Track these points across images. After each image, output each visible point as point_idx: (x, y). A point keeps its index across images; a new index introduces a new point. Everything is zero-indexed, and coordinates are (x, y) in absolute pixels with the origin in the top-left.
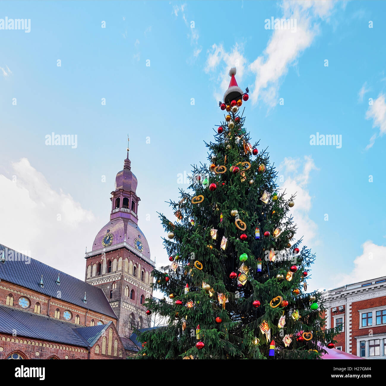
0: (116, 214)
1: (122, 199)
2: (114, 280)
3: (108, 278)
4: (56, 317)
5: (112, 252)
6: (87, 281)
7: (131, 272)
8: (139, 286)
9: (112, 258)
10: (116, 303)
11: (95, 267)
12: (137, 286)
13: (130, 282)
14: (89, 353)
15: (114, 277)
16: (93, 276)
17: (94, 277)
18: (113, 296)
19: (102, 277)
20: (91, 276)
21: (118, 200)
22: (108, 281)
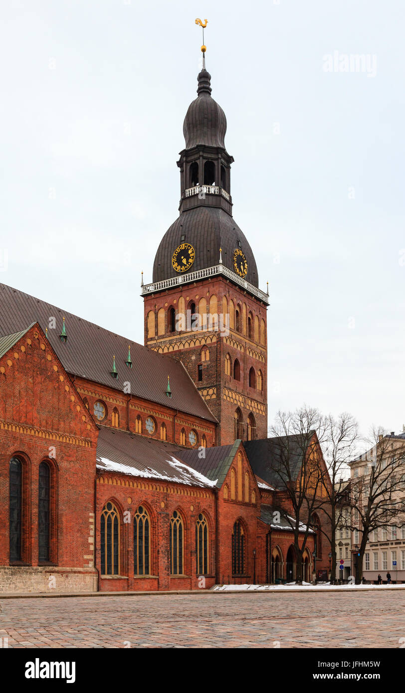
0: (193, 199)
1: (201, 163)
2: (203, 343)
3: (192, 338)
4: (137, 431)
6: (149, 343)
7: (232, 324)
8: (245, 350)
9: (197, 297)
10: (211, 391)
11: (162, 315)
13: (232, 345)
16: (159, 334)
17: (163, 337)
18: (204, 377)
19: (179, 336)
20: (157, 333)
21: (194, 168)
22: (192, 345)
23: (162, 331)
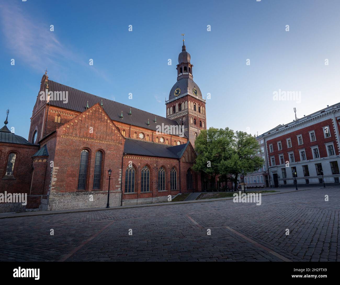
0: (181, 77)
1: (183, 67)
2: (183, 115)
3: (180, 114)
5: (181, 99)
6: (168, 117)
7: (193, 109)
8: (198, 116)
9: (181, 102)
11: (171, 109)
12: (197, 116)
13: (193, 114)
14: (180, 162)
15: (183, 113)
17: (171, 115)
19: (176, 114)
20: (170, 114)
21: (181, 69)
22: (180, 116)
23: (171, 113)
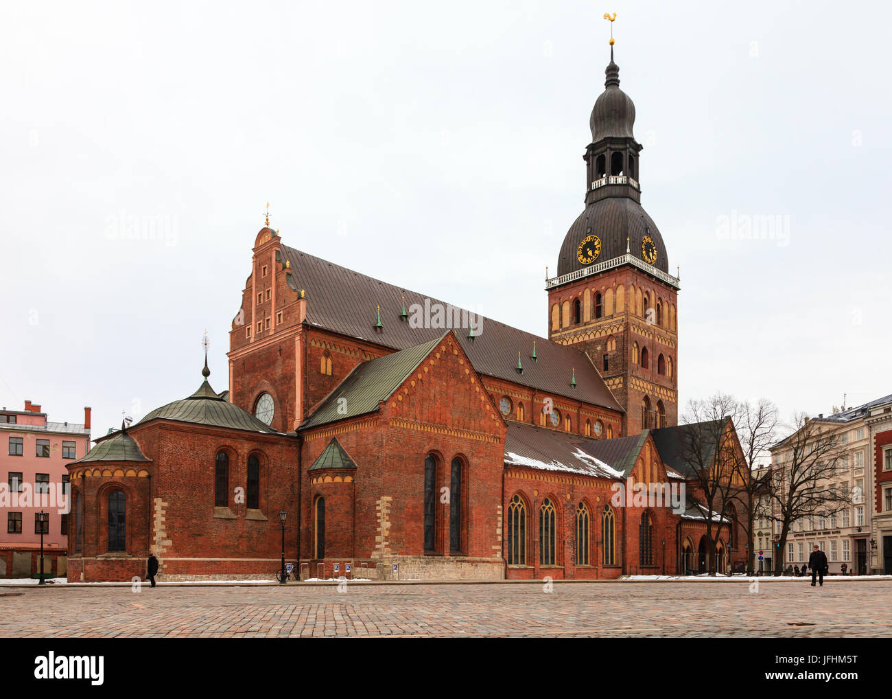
0: (599, 191)
1: (608, 155)
2: (609, 332)
3: (597, 329)
4: (541, 424)
5: (601, 275)
6: (553, 336)
7: (641, 312)
8: (654, 336)
9: (603, 288)
10: (617, 381)
11: (567, 307)
12: (651, 337)
15: (609, 327)
16: (564, 326)
17: (567, 329)
18: (610, 366)
19: (584, 328)
20: (561, 326)
21: (601, 160)
22: (598, 335)
23: (566, 323)
